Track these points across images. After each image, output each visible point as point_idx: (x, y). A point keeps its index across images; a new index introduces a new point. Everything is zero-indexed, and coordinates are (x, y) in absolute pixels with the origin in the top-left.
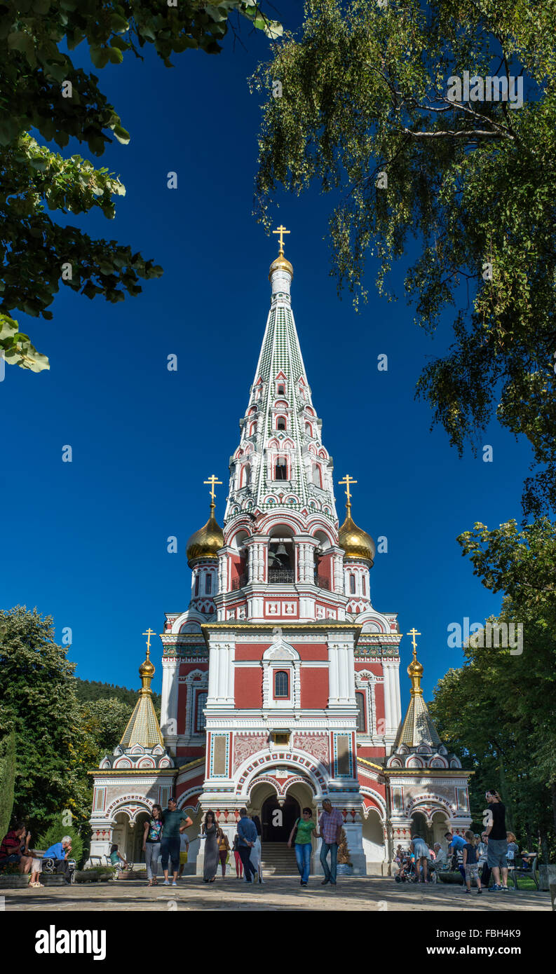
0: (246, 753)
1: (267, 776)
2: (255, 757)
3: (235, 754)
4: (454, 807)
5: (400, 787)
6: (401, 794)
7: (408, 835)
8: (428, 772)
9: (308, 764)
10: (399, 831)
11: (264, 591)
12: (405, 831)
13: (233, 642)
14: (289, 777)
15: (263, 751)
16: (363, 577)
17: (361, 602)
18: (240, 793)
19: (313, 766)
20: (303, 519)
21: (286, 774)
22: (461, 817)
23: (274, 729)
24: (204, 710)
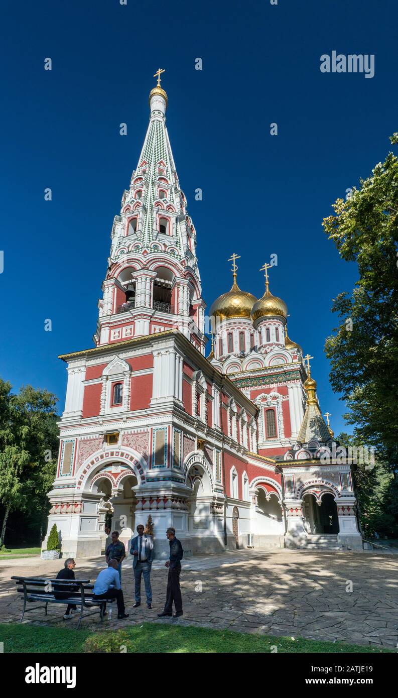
0: (87, 454)
1: (105, 472)
2: (92, 458)
3: (79, 456)
4: (340, 488)
5: (291, 475)
6: (292, 480)
7: (300, 512)
8: (313, 461)
9: (132, 459)
10: (292, 510)
11: (108, 321)
12: (297, 510)
13: (82, 366)
14: (122, 471)
15: (99, 451)
16: (277, 329)
17: (274, 346)
18: (79, 488)
19: (136, 460)
20: (143, 258)
21: (120, 468)
22: (345, 496)
23: (107, 431)
24: (57, 423)
